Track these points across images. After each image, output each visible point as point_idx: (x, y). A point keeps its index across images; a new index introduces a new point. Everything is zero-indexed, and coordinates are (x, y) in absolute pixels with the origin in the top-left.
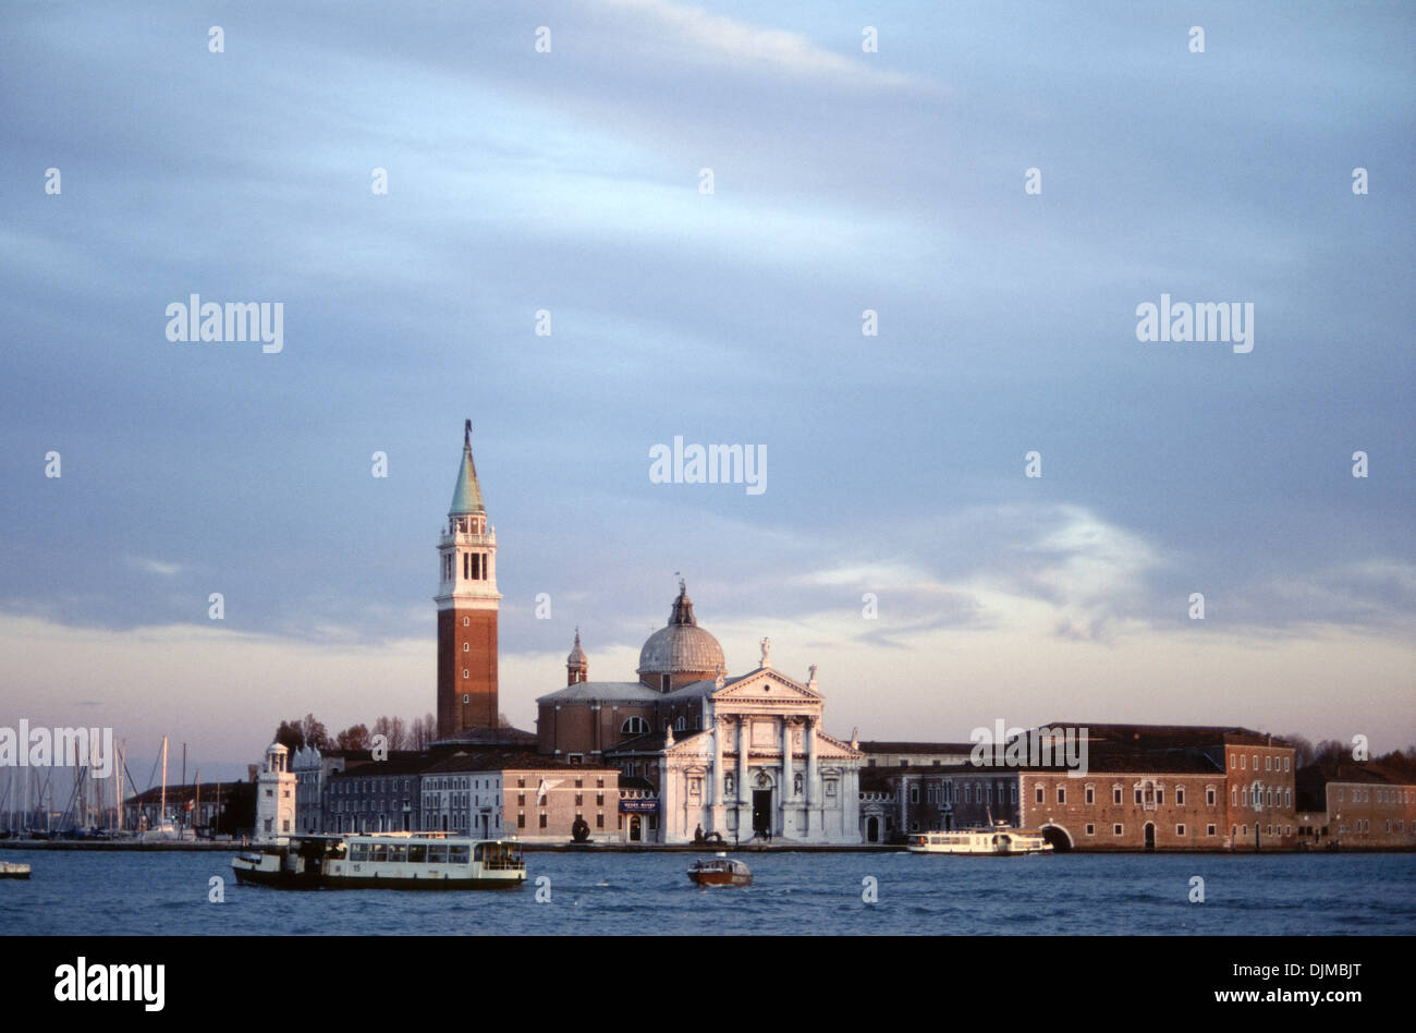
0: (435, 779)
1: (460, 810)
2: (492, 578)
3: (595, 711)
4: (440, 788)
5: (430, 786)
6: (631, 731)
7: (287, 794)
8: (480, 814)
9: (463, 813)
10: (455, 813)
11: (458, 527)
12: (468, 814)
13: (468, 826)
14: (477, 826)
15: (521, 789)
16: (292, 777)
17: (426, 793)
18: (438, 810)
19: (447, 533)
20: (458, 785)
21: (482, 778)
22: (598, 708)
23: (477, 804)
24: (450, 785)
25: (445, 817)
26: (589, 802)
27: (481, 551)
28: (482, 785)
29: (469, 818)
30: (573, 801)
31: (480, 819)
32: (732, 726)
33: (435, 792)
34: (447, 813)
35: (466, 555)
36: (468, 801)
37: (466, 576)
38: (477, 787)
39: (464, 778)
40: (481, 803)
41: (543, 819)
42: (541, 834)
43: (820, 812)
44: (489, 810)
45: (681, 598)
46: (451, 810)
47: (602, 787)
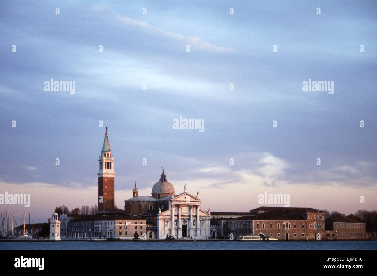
0: (98, 222)
1: (104, 230)
2: (113, 169)
3: (140, 204)
4: (99, 224)
5: (96, 224)
6: (150, 209)
7: (58, 226)
8: (109, 231)
10: (103, 231)
11: (104, 155)
12: (106, 231)
13: (106, 235)
14: (109, 234)
15: (120, 225)
16: (59, 222)
17: (95, 226)
18: (98, 230)
19: (101, 157)
20: (104, 224)
21: (110, 222)
22: (141, 203)
23: (109, 229)
24: (101, 224)
25: (100, 232)
26: (138, 228)
27: (110, 161)
28: (110, 224)
30: (134, 228)
32: (176, 208)
33: (98, 226)
34: (101, 231)
35: (106, 163)
36: (106, 228)
37: (106, 168)
38: (109, 224)
39: (105, 222)
40: (110, 228)
41: (126, 233)
42: (126, 237)
43: (200, 231)
44: (112, 230)
45: (163, 174)
46: (102, 230)
47: (142, 224)
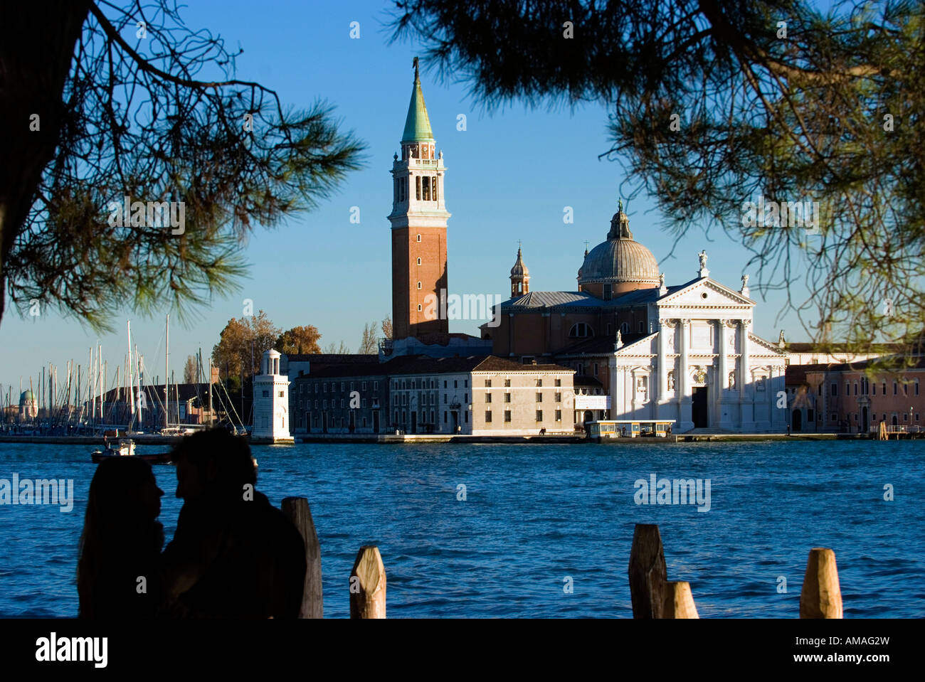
0: (404, 379)
1: (429, 407)
2: (441, 200)
3: (545, 317)
4: (409, 388)
5: (398, 386)
6: (577, 335)
7: (282, 394)
8: (449, 411)
9: (432, 409)
10: (424, 410)
11: (411, 153)
12: (437, 411)
13: (438, 422)
14: (446, 421)
15: (488, 388)
16: (285, 378)
17: (394, 392)
18: (407, 408)
19: (400, 159)
20: (428, 384)
21: (450, 378)
22: (548, 315)
23: (446, 402)
24: (419, 385)
25: (414, 414)
26: (549, 399)
27: (431, 175)
28: (451, 385)
29: (437, 414)
30: (534, 398)
31: (449, 415)
33: (404, 392)
34: (416, 409)
35: (418, 178)
36: (437, 399)
37: (418, 198)
38: (446, 387)
39: (432, 378)
40: (449, 401)
41: (508, 414)
42: (506, 428)
43: (752, 406)
44: (459, 406)
45: (617, 216)
46: (420, 407)
47: (559, 385)
